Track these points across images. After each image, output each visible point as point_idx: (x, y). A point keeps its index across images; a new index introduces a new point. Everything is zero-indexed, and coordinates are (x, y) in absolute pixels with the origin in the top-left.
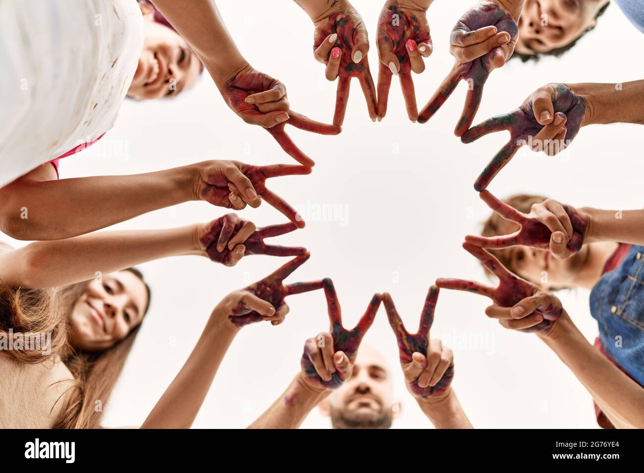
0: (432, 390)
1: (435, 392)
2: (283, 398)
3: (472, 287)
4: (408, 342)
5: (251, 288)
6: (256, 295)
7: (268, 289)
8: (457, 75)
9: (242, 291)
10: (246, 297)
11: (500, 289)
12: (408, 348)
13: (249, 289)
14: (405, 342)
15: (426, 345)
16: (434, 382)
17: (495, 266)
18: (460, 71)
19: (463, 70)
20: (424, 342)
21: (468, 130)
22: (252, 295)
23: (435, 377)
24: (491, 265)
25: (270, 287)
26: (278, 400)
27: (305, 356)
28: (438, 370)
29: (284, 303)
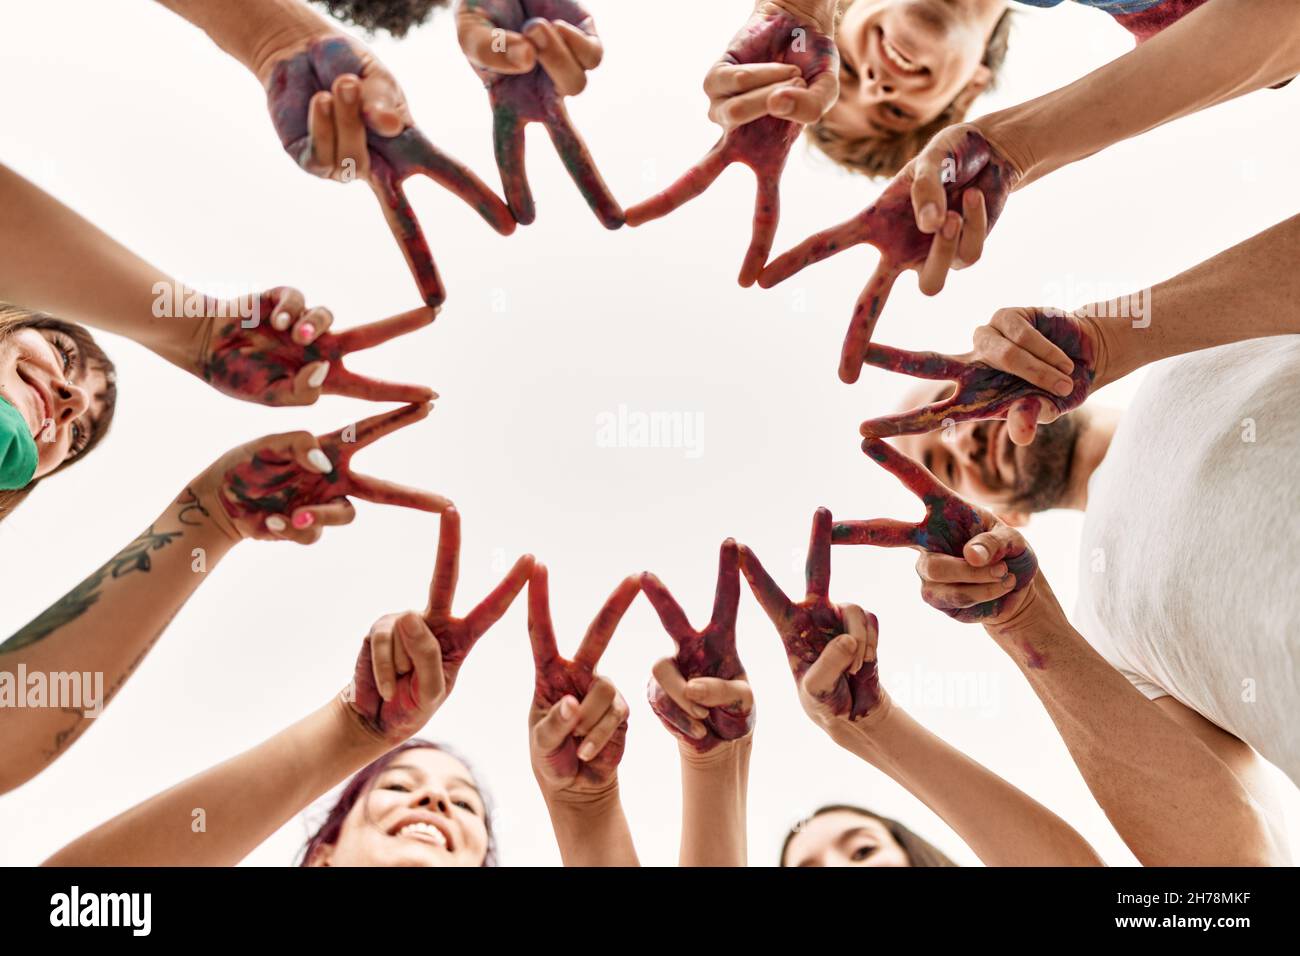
0: (1080, 362)
1: (1086, 356)
2: (1029, 670)
3: (867, 308)
4: (972, 403)
5: (796, 668)
6: (812, 662)
7: (803, 635)
8: (387, 194)
9: (799, 688)
10: (810, 686)
11: (884, 247)
12: (985, 404)
13: (799, 672)
14: (971, 408)
15: (985, 368)
16: (1066, 363)
17: (828, 244)
18: (383, 185)
19: (382, 178)
20: (977, 370)
21: (509, 207)
22: (812, 671)
23: (1054, 361)
24: (826, 250)
25: (800, 632)
26: (1031, 680)
27: (954, 613)
28: (1042, 353)
29: (841, 610)
